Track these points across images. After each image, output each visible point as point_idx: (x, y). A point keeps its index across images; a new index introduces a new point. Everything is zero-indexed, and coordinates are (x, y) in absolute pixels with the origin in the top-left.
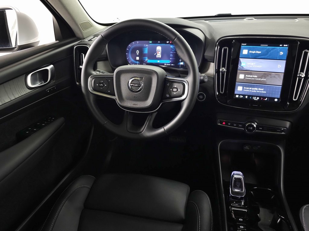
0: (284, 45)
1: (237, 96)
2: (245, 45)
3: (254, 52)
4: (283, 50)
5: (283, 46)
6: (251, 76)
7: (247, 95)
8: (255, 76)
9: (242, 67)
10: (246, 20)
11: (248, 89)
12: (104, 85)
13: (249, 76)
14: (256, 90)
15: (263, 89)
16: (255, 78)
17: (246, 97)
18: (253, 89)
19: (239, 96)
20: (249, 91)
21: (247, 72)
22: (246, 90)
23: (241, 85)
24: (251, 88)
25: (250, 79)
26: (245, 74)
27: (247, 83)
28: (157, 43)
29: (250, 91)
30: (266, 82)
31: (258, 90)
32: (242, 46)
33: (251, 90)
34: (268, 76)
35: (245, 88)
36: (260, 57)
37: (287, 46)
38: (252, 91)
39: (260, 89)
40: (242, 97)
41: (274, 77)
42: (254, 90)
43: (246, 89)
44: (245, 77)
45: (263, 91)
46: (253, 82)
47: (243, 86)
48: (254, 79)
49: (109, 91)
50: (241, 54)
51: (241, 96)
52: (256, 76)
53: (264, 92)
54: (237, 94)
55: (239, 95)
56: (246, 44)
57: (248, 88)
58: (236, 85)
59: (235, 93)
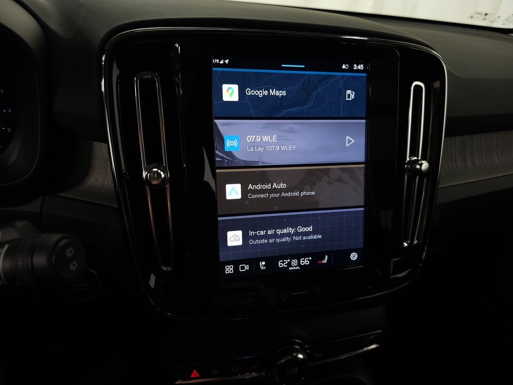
0: (355, 67)
1: (229, 269)
2: (224, 65)
3: (261, 93)
5: (351, 70)
6: (268, 186)
7: (262, 259)
8: (278, 183)
9: (230, 154)
11: (261, 237)
13: (259, 187)
14: (289, 235)
15: (310, 229)
16: (280, 191)
17: (262, 265)
18: (279, 232)
19: (236, 269)
20: (266, 241)
21: (251, 172)
22: (257, 242)
23: (235, 226)
24: (271, 232)
25: (262, 196)
26: (244, 181)
27: (255, 214)
29: (272, 240)
30: (318, 202)
31: (297, 234)
32: (214, 69)
33: (275, 236)
34: (320, 179)
35: (251, 233)
36: (284, 113)
37: (361, 67)
38: (278, 240)
39: (301, 229)
40: (247, 267)
41: (340, 180)
42: (283, 236)
43: (255, 237)
44: (245, 191)
45: (313, 233)
46: (276, 208)
47: (245, 227)
48: (277, 195)
50: (215, 102)
51: (243, 268)
52: (283, 186)
53: (315, 237)
54: (229, 263)
55: (236, 263)
56: (227, 61)
57: (262, 233)
58: (220, 225)
59: (222, 259)
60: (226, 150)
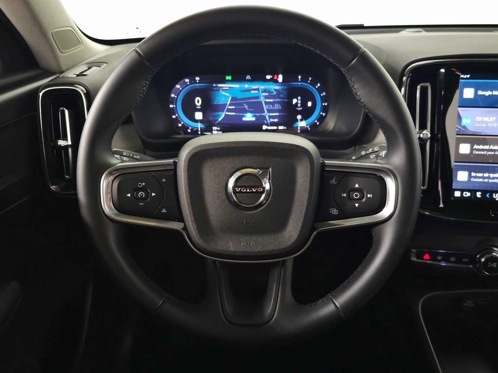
1: (457, 194)
2: (467, 78)
3: (488, 93)
6: (487, 147)
7: (479, 191)
8: (494, 146)
9: (464, 127)
11: (479, 177)
12: (148, 194)
13: (481, 147)
16: (495, 151)
17: (479, 194)
18: (492, 175)
19: (462, 194)
20: (482, 180)
21: (476, 138)
22: (476, 180)
23: (463, 169)
24: (486, 175)
25: (482, 153)
26: (472, 142)
27: (473, 163)
28: (245, 80)
29: (486, 180)
32: (461, 81)
33: (489, 178)
35: (473, 174)
38: (491, 181)
40: (468, 194)
42: (494, 178)
43: (476, 177)
44: (472, 149)
46: (491, 161)
47: (470, 170)
48: (492, 153)
49: (164, 211)
51: (466, 194)
52: (497, 147)
54: (458, 190)
55: (462, 191)
56: (468, 76)
57: (481, 175)
58: (453, 168)
59: (454, 187)
60: (462, 125)
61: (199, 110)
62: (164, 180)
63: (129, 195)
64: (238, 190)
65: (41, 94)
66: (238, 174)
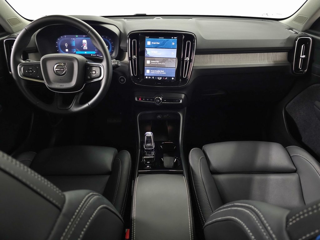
0: (175, 38)
1: (147, 77)
2: (148, 38)
3: (155, 43)
4: (173, 42)
5: (174, 38)
6: (155, 62)
7: (153, 76)
9: (148, 55)
10: (155, 19)
11: (153, 72)
12: (33, 72)
13: (153, 62)
14: (159, 72)
15: (163, 71)
16: (157, 63)
17: (153, 77)
18: (157, 71)
19: (148, 77)
21: (152, 59)
23: (148, 69)
24: (155, 71)
26: (151, 60)
27: (152, 67)
28: (83, 37)
29: (155, 73)
30: (165, 66)
31: (161, 72)
32: (146, 39)
33: (156, 72)
34: (166, 61)
35: (151, 71)
36: (159, 47)
37: (176, 38)
39: (161, 71)
40: (150, 78)
41: (170, 61)
42: (157, 72)
43: (152, 72)
44: (151, 62)
45: (164, 72)
46: (156, 66)
47: (150, 69)
49: (38, 77)
50: (146, 45)
52: (158, 62)
53: (164, 73)
54: (147, 76)
55: (148, 76)
57: (153, 71)
58: (145, 69)
59: (145, 75)
61: (67, 48)
62: (38, 67)
63: (27, 71)
64: (57, 69)
65: (4, 41)
66: (58, 64)
